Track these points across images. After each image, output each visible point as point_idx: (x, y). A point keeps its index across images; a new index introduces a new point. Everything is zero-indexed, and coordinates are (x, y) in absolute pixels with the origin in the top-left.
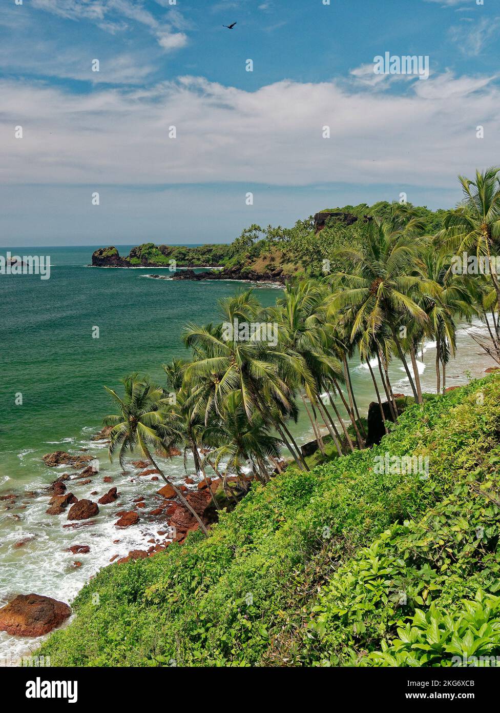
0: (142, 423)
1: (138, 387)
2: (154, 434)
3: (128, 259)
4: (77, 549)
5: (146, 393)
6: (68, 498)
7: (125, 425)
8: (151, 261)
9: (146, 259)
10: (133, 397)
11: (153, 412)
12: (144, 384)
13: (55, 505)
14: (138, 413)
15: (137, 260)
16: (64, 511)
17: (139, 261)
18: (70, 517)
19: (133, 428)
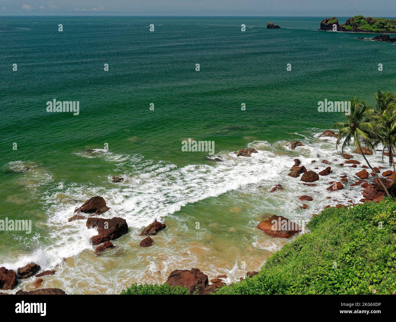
0: (359, 129)
1: (358, 106)
2: (367, 136)
3: (344, 26)
4: (306, 197)
5: (363, 111)
6: (302, 169)
7: (348, 129)
8: (360, 28)
9: (357, 26)
10: (355, 112)
11: (367, 123)
12: (363, 105)
13: (294, 171)
14: (357, 122)
15: (350, 27)
16: (299, 176)
17: (351, 28)
18: (302, 179)
19: (353, 131)
